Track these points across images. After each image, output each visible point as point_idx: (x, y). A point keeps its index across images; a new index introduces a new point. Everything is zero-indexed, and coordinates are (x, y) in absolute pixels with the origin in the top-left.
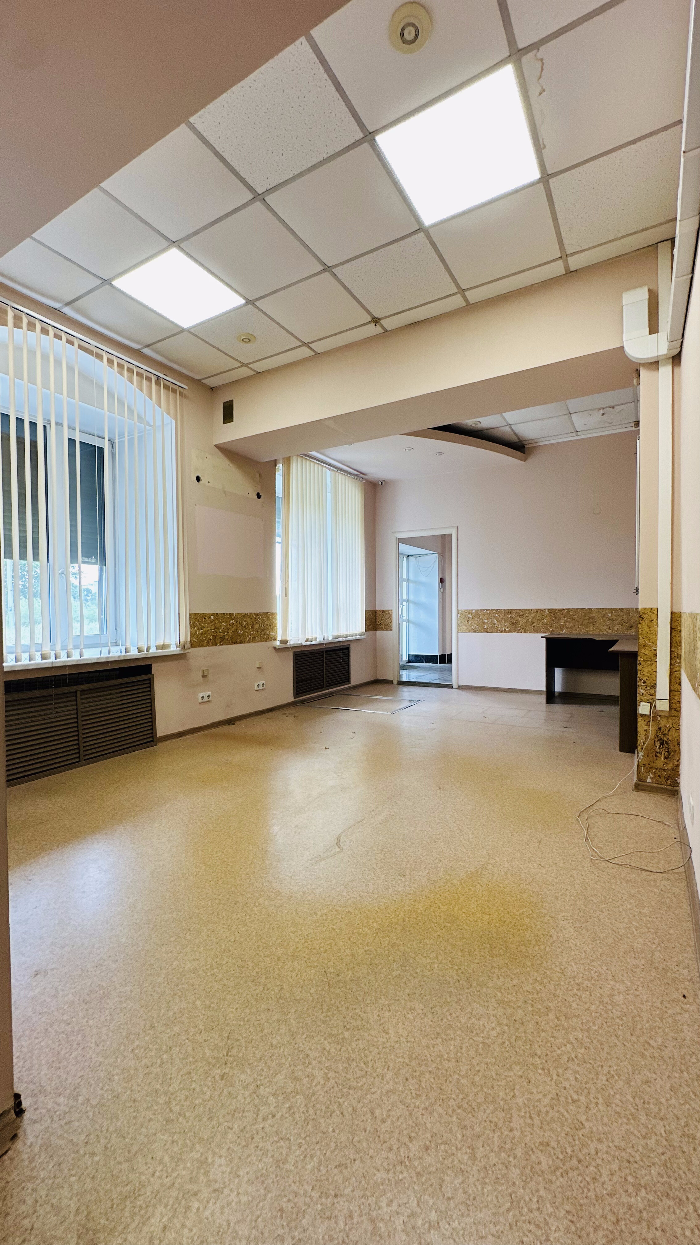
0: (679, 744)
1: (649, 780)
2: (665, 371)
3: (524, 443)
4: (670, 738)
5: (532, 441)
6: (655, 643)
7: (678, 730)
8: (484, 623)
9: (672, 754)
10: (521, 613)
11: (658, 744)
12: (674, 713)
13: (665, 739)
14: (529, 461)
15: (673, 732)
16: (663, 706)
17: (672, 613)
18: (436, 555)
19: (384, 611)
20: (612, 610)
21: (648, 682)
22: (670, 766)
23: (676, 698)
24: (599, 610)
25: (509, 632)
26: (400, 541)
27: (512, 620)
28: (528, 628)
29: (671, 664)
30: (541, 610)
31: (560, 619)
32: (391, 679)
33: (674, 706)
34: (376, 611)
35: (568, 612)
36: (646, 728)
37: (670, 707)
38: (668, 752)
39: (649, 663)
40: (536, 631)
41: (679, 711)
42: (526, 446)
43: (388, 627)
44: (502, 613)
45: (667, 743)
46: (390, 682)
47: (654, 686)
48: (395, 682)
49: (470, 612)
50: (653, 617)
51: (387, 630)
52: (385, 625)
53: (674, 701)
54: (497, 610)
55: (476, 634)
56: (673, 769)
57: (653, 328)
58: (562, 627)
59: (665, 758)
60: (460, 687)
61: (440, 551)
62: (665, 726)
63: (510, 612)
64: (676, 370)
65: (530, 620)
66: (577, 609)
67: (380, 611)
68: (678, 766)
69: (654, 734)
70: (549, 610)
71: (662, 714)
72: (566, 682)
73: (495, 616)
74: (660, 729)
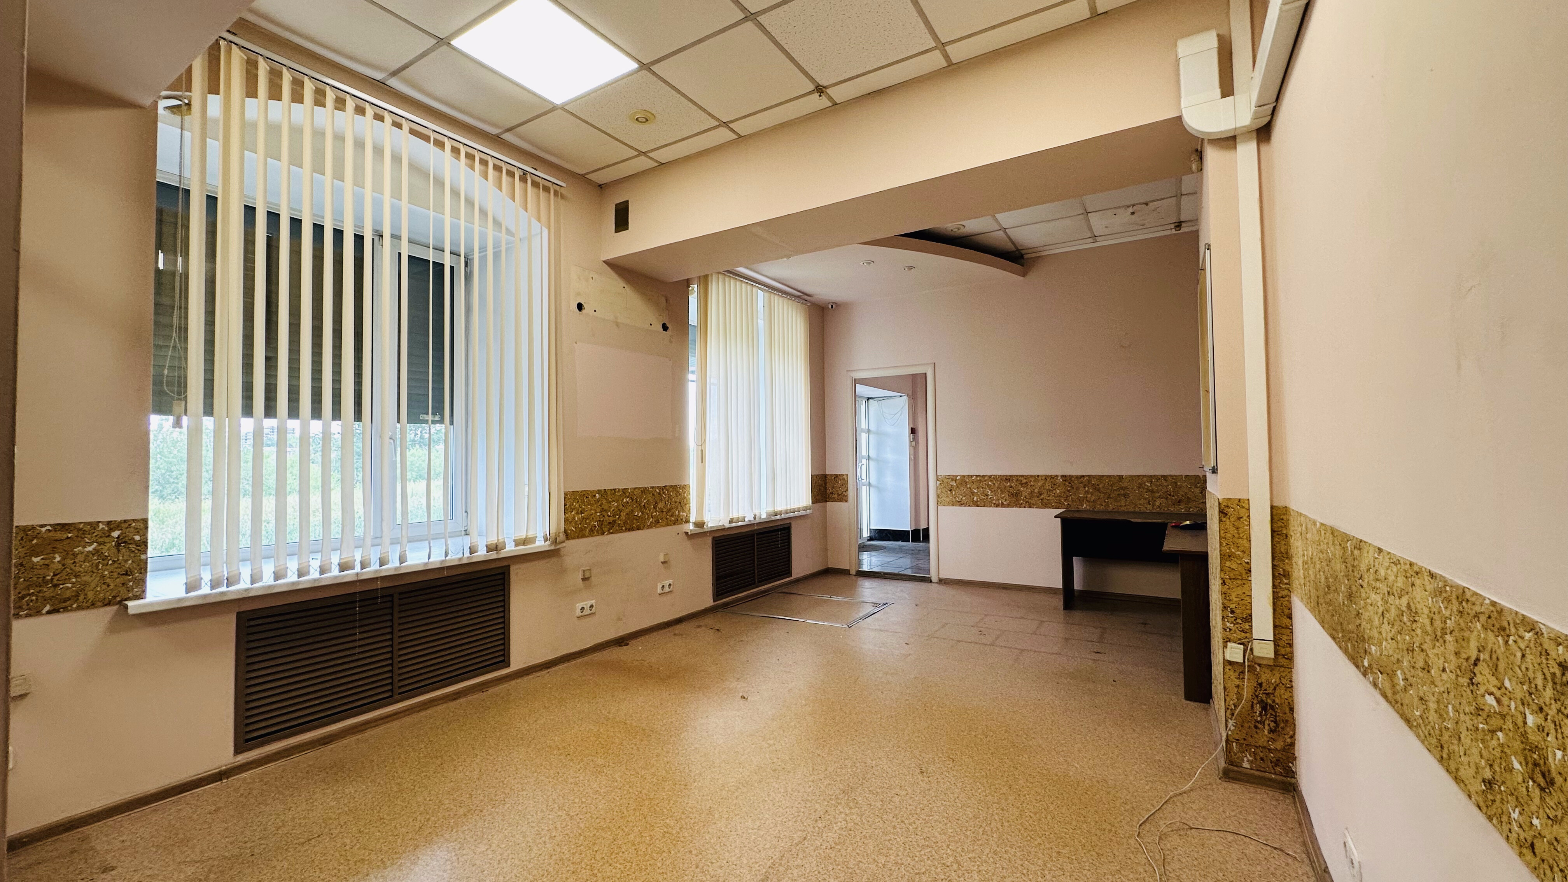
0: (1292, 710)
1: (1246, 765)
2: (1247, 150)
3: (1023, 252)
4: (1277, 701)
5: (1033, 249)
6: (1247, 552)
7: (1290, 688)
8: (973, 493)
9: (1282, 725)
10: (1024, 481)
11: (1258, 708)
12: (1282, 661)
13: (1269, 701)
14: (1027, 277)
15: (1281, 691)
16: (1265, 650)
17: (1272, 507)
18: (905, 398)
19: (836, 476)
20: (1151, 478)
21: (1238, 611)
22: (1279, 745)
23: (1285, 638)
24: (1132, 478)
25: (1008, 506)
26: (856, 381)
27: (1012, 490)
28: (1033, 501)
29: (1274, 586)
30: (1051, 477)
31: (1078, 489)
32: (846, 567)
33: (1282, 651)
34: (825, 476)
35: (1089, 481)
36: (1237, 682)
37: (1276, 652)
38: (1275, 722)
39: (1239, 582)
40: (1046, 505)
41: (1290, 658)
42: (1026, 256)
43: (843, 498)
44: (997, 480)
45: (1272, 708)
46: (845, 572)
47: (1249, 619)
48: (853, 572)
49: (953, 478)
50: (1243, 512)
51: (841, 501)
52: (839, 495)
53: (1281, 643)
54: (990, 477)
55: (963, 508)
56: (1284, 750)
57: (1227, 89)
58: (1081, 501)
59: (1271, 731)
60: (941, 581)
61: (910, 393)
62: (1269, 682)
63: (1008, 478)
64: (1264, 148)
65: (1036, 491)
66: (1103, 476)
67: (831, 475)
68: (1292, 745)
69: (1251, 693)
70: (1062, 476)
71: (1264, 662)
72: (1086, 578)
73: (988, 485)
74: (1261, 685)
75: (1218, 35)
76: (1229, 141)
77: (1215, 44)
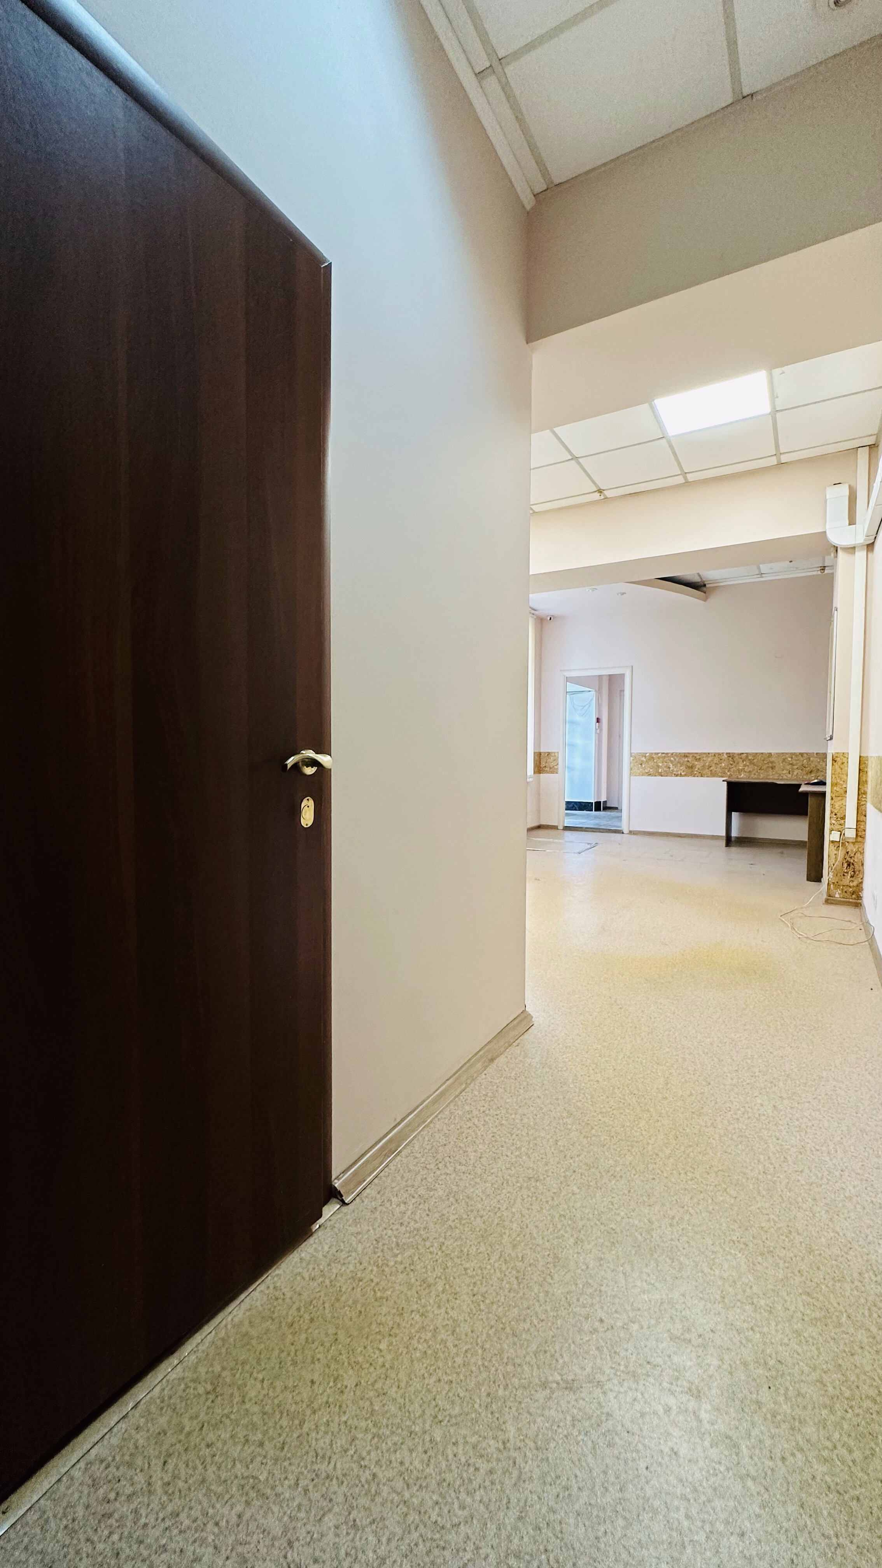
0: (863, 865)
1: (837, 896)
2: (861, 555)
3: (706, 583)
4: (856, 860)
5: (715, 581)
6: (845, 782)
7: (862, 853)
8: (658, 767)
9: (857, 873)
10: (697, 757)
11: (845, 865)
12: (859, 839)
13: (852, 861)
14: (708, 600)
15: (858, 855)
16: (851, 834)
17: (860, 757)
18: (593, 693)
19: (549, 754)
20: (792, 755)
21: (838, 814)
22: (855, 883)
23: (862, 827)
24: (779, 755)
25: (685, 775)
26: (568, 679)
27: (688, 764)
28: (704, 772)
29: (858, 799)
30: (719, 754)
31: (738, 763)
32: (555, 824)
33: (860, 834)
34: (540, 753)
35: (747, 757)
36: (836, 852)
37: (857, 835)
38: (854, 871)
39: (840, 798)
40: (713, 774)
41: (863, 837)
42: (707, 586)
43: (553, 770)
44: (677, 757)
45: (853, 864)
46: (555, 828)
47: (843, 818)
48: (561, 827)
49: (644, 755)
50: (845, 760)
51: (552, 773)
52: (550, 768)
53: (859, 830)
54: (672, 754)
55: (650, 777)
56: (857, 886)
57: (852, 521)
58: (739, 771)
59: (852, 877)
60: (631, 832)
62: (852, 850)
63: (686, 755)
64: (870, 555)
65: (707, 764)
66: (757, 754)
67: (545, 753)
68: (861, 883)
69: (842, 856)
70: (727, 754)
71: (850, 841)
72: (741, 828)
73: (671, 761)
74: (848, 853)
75: (850, 487)
76: (852, 549)
77: (847, 493)
